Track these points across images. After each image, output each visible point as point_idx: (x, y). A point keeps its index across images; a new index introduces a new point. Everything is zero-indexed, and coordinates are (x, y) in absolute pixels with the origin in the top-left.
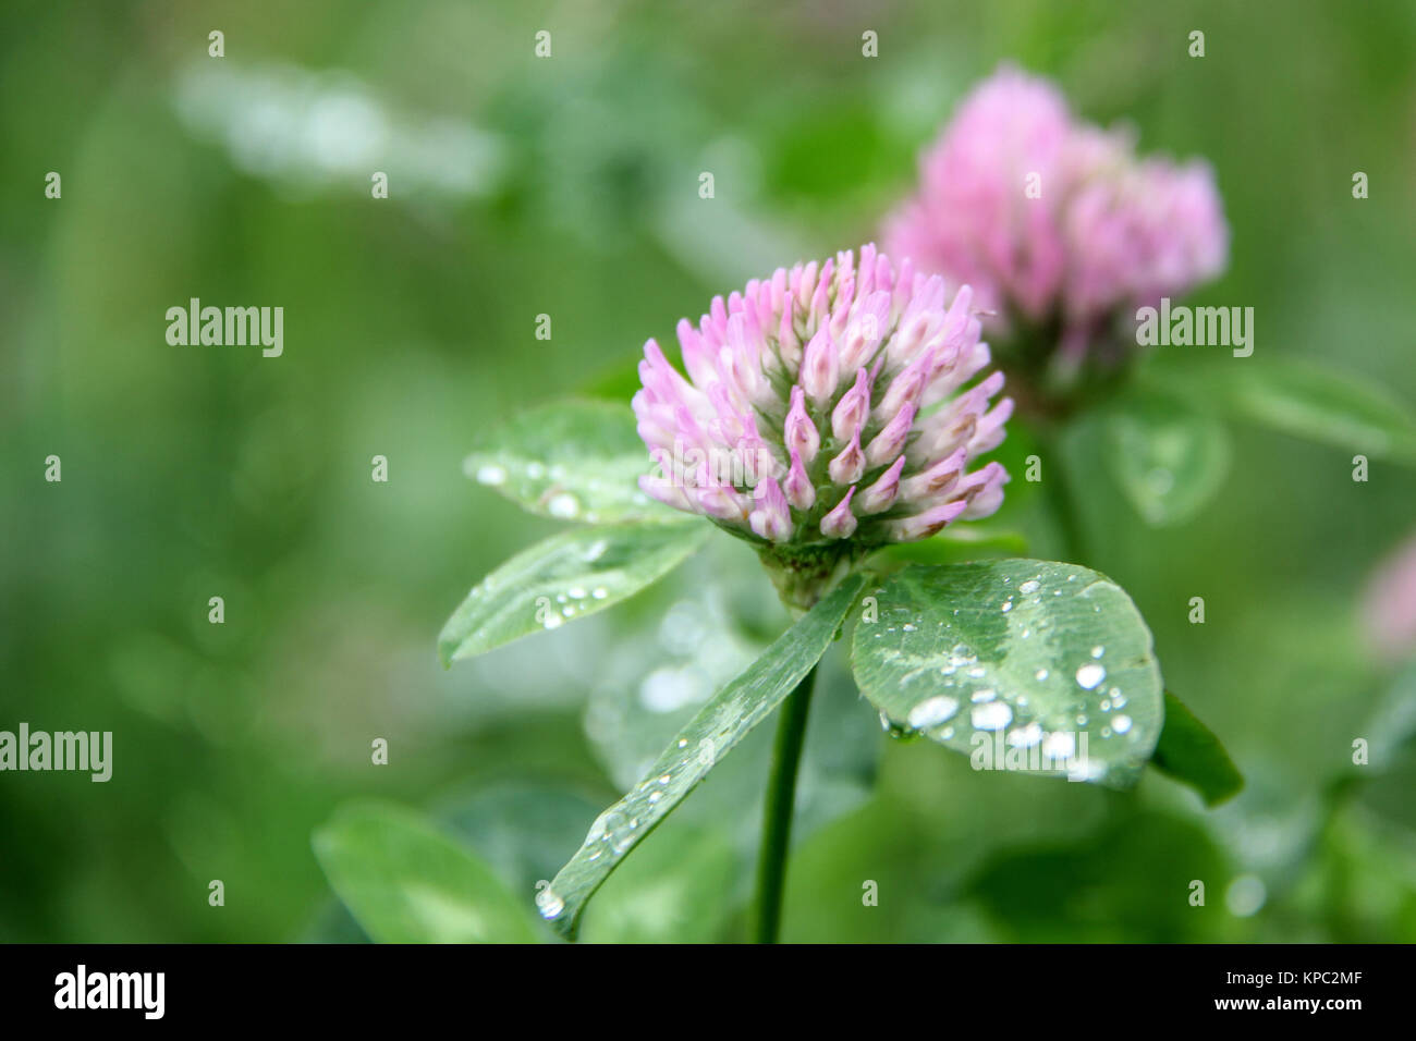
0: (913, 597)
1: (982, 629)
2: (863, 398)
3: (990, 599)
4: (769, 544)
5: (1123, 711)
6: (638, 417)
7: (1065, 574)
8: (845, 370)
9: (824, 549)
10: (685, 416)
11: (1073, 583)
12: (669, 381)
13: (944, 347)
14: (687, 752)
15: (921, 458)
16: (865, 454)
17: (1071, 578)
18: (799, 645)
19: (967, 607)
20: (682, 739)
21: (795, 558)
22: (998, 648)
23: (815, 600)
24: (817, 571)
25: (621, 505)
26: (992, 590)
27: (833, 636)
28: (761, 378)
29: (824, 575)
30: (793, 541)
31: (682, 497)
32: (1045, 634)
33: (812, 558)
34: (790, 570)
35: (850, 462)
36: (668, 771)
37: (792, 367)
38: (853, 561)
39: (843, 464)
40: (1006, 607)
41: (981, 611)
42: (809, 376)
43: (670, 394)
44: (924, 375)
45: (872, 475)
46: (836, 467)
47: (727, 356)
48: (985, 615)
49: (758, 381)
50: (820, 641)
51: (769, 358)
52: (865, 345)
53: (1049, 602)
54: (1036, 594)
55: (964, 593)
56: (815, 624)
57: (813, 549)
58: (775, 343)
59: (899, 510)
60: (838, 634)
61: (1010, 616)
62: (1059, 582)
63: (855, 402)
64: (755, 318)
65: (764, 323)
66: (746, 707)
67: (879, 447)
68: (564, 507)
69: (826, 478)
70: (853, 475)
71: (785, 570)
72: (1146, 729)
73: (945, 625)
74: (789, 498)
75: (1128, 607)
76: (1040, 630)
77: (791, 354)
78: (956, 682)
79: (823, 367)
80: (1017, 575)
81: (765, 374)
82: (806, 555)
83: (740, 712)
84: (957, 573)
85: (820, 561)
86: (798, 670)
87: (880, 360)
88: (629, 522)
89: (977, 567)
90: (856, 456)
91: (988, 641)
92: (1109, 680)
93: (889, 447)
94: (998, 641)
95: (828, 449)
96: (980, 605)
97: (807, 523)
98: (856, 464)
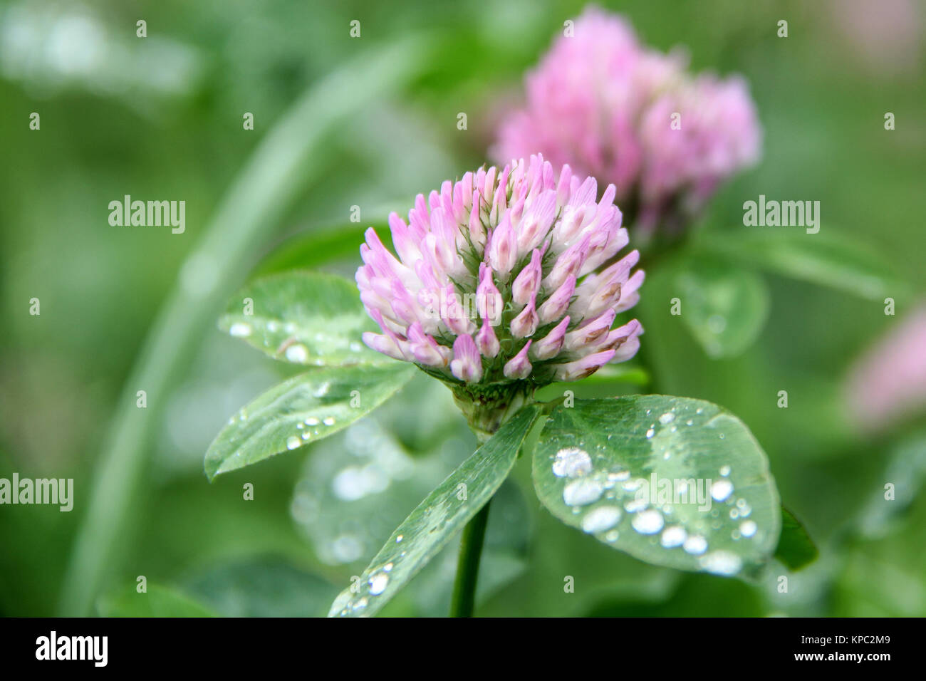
0: (575, 425)
1: (632, 451)
2: (536, 272)
3: (636, 428)
4: (463, 384)
5: (749, 518)
6: (359, 286)
7: (694, 407)
8: (521, 250)
9: (505, 387)
10: (399, 286)
11: (701, 415)
12: (385, 259)
13: (596, 232)
14: (403, 545)
15: (578, 317)
16: (538, 314)
17: (699, 411)
18: (488, 461)
19: (618, 433)
20: (399, 535)
21: (483, 394)
22: (646, 466)
23: (496, 426)
24: (498, 404)
25: (341, 352)
26: (637, 420)
27: (516, 455)
28: (457, 256)
29: (503, 406)
30: (481, 382)
31: (396, 347)
32: (682, 456)
33: (495, 394)
34: (478, 403)
35: (527, 321)
36: (390, 560)
37: (479, 248)
38: (526, 396)
39: (522, 323)
40: (650, 433)
41: (630, 436)
42: (494, 255)
43: (386, 270)
44: (582, 254)
45: (543, 330)
46: (516, 325)
47: (431, 240)
48: (633, 439)
49: (454, 259)
50: (506, 460)
51: (461, 241)
52: (537, 231)
53: (684, 430)
54: (673, 424)
55: (616, 422)
56: (499, 445)
57: (496, 387)
58: (466, 229)
59: (562, 357)
60: (520, 453)
61: (654, 442)
62: (690, 414)
63: (531, 274)
64: (450, 211)
65: (457, 215)
66: (448, 510)
67: (549, 308)
68: (297, 354)
69: (507, 333)
70: (529, 331)
71: (474, 403)
72: (768, 533)
73: (602, 448)
74: (480, 349)
75: (746, 435)
76: (678, 452)
77: (478, 238)
78: (616, 494)
79: (505, 248)
80: (657, 408)
81: (459, 253)
82: (491, 392)
83: (444, 514)
84: (608, 405)
85: (501, 396)
86: (491, 482)
87: (547, 242)
88: (349, 366)
89: (624, 401)
90: (532, 316)
91: (635, 460)
92: (736, 493)
93: (557, 309)
94: (646, 460)
95: (509, 310)
96: (628, 431)
97: (493, 368)
98: (532, 322)
